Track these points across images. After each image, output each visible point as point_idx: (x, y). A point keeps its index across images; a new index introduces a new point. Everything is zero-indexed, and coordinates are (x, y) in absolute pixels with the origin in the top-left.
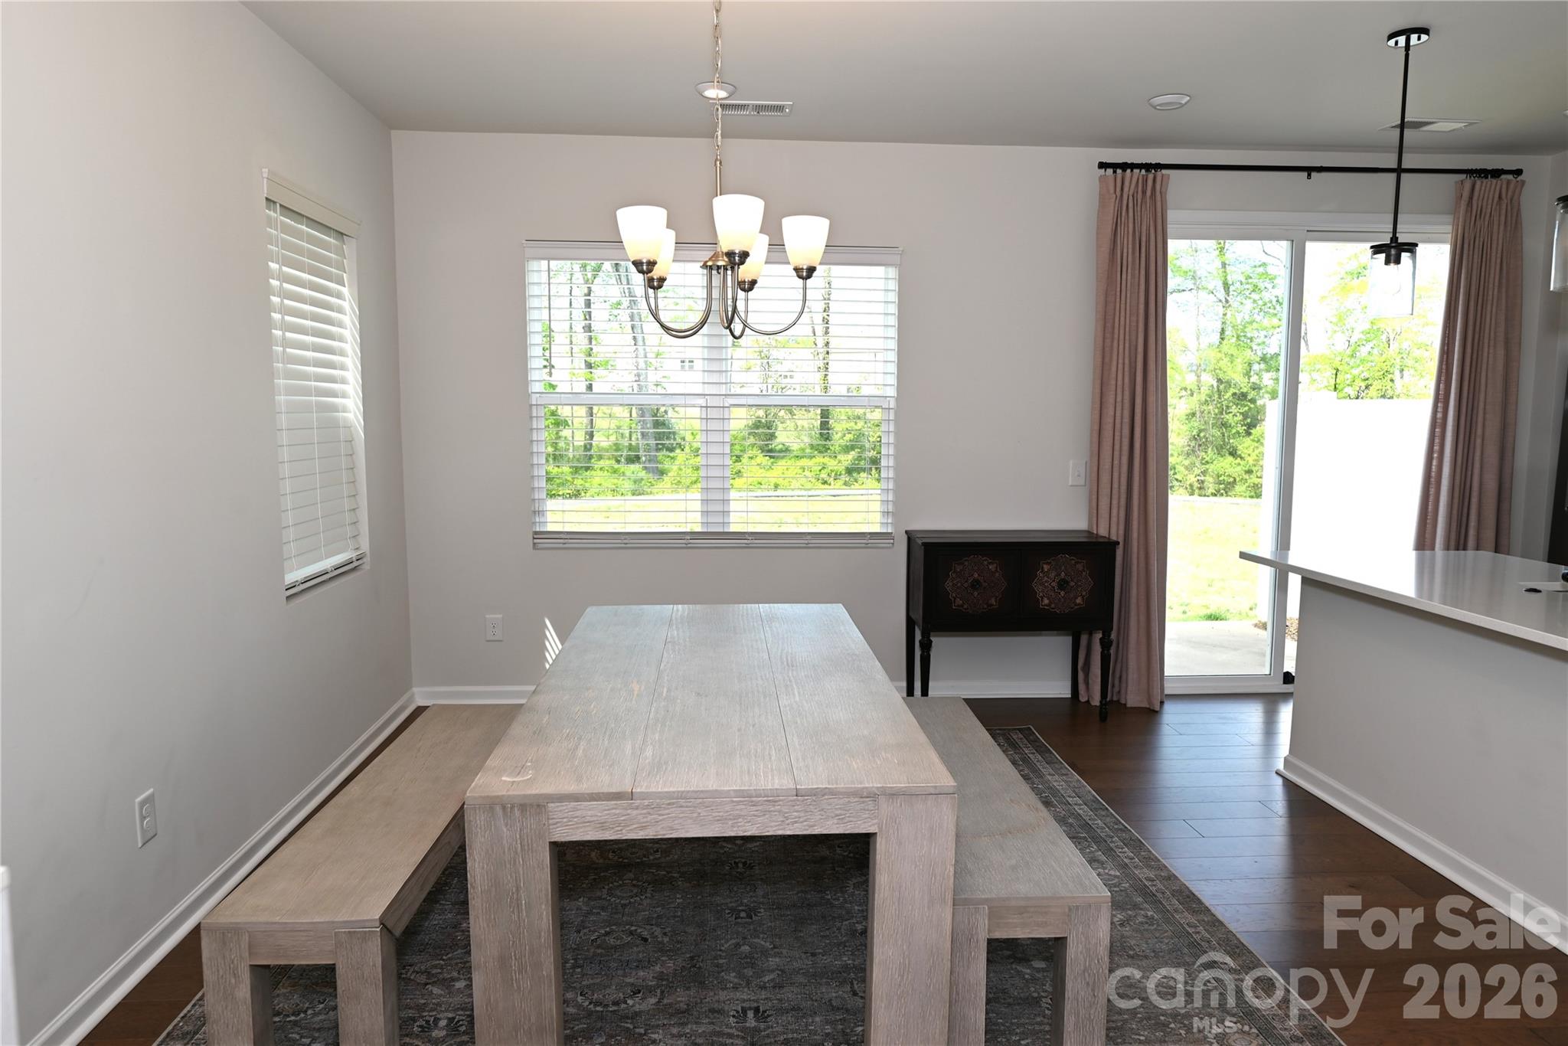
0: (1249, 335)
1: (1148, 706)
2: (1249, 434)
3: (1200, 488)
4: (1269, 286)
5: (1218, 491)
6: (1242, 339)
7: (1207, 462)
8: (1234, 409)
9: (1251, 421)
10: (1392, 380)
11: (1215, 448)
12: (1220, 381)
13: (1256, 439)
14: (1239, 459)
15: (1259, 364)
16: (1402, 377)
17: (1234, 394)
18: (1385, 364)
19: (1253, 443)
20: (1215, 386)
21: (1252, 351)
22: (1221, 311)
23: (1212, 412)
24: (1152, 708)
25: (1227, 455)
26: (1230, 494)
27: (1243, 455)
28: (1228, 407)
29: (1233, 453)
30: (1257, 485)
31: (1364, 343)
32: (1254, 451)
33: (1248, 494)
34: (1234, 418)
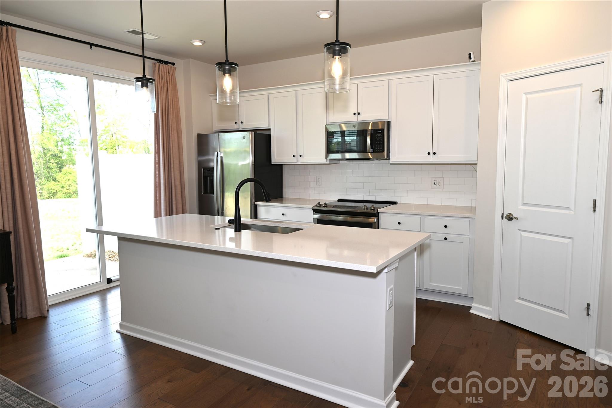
0: (55, 130)
1: (40, 316)
2: (61, 171)
3: (41, 196)
4: (61, 109)
5: (50, 197)
6: (52, 131)
7: (43, 184)
8: (52, 161)
9: (61, 166)
10: (115, 149)
11: (45, 178)
12: (44, 148)
13: (64, 174)
14: (57, 182)
15: (61, 142)
16: (118, 148)
17: (52, 155)
18: (112, 143)
19: (63, 175)
20: (42, 151)
21: (57, 136)
22: (42, 118)
23: (42, 162)
24: (43, 316)
25: (52, 181)
26: (55, 197)
27: (59, 181)
28: (49, 160)
29: (54, 180)
30: (67, 193)
31: (103, 135)
32: (64, 179)
33: (63, 197)
34: (53, 164)
